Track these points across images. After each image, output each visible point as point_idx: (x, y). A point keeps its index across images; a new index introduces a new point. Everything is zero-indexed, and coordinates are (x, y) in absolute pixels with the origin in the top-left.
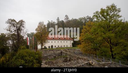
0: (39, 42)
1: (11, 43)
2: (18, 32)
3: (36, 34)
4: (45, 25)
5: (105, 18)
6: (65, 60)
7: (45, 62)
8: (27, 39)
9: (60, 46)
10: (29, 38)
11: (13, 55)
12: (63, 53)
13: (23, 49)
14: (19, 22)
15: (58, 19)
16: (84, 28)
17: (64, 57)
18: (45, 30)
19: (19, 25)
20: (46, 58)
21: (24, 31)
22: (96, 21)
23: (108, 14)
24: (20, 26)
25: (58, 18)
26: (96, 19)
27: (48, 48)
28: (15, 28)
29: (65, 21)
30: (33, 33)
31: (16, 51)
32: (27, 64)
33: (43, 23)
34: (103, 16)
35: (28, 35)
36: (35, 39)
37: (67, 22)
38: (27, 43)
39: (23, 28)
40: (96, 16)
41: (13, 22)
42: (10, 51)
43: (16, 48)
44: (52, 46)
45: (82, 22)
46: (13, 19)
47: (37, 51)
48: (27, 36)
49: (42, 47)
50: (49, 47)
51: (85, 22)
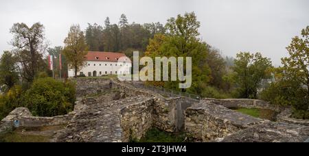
0: (70, 65)
1: (21, 67)
2: (31, 47)
3: (65, 49)
4: (82, 32)
5: (182, 32)
6: (116, 96)
7: (81, 99)
8: (48, 58)
9: (109, 73)
10: (51, 57)
11: (26, 87)
12: (114, 84)
13: (42, 76)
14: (34, 26)
15: (107, 21)
16: (150, 43)
17: (114, 92)
18: (83, 43)
19: (33, 34)
20: (83, 93)
21: (44, 44)
22: (170, 34)
23: (185, 27)
24: (35, 35)
25: (108, 18)
26: (169, 31)
27: (87, 75)
28: (27, 39)
29: (120, 26)
30: (59, 47)
31: (30, 80)
32: (49, 103)
33: (79, 27)
34: (179, 27)
35: (51, 52)
36: (63, 59)
37: (124, 27)
38: (49, 67)
39: (40, 39)
40: (171, 26)
41: (22, 29)
42: (21, 80)
43: (30, 75)
44: (95, 72)
45: (149, 32)
46: (22, 24)
47: (66, 80)
48: (47, 54)
49: (76, 74)
50: (89, 74)
51: (154, 33)
